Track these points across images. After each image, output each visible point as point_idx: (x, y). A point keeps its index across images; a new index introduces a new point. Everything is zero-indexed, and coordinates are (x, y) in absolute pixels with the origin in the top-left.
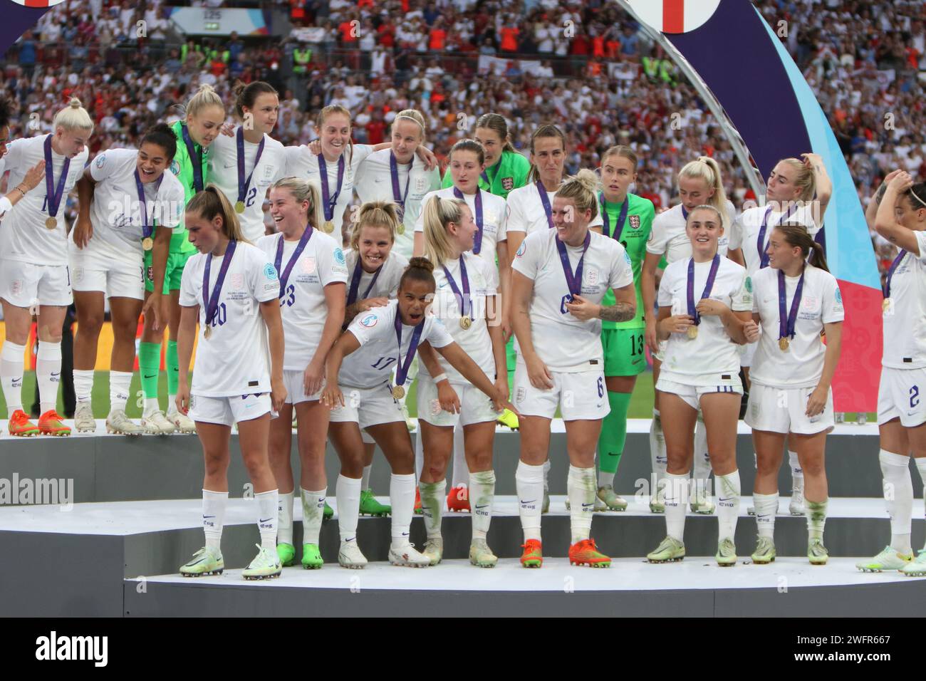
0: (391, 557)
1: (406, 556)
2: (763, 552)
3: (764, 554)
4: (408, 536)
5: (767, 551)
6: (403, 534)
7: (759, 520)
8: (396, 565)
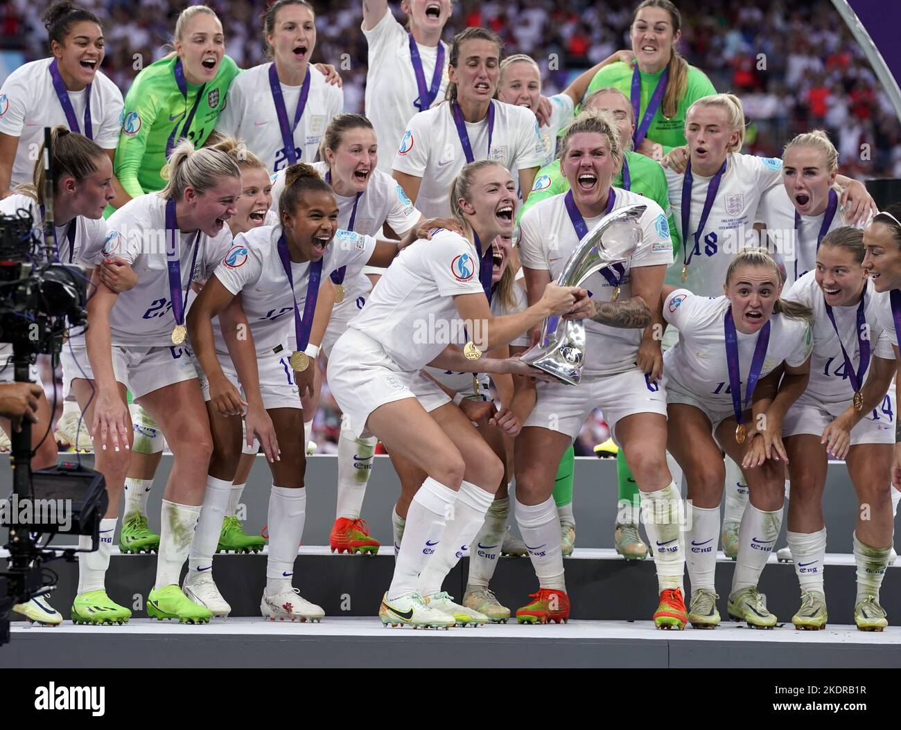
0: (264, 608)
1: (288, 607)
2: (811, 611)
3: (812, 615)
4: (291, 577)
5: (817, 611)
6: (285, 575)
7: (802, 571)
8: (273, 620)
